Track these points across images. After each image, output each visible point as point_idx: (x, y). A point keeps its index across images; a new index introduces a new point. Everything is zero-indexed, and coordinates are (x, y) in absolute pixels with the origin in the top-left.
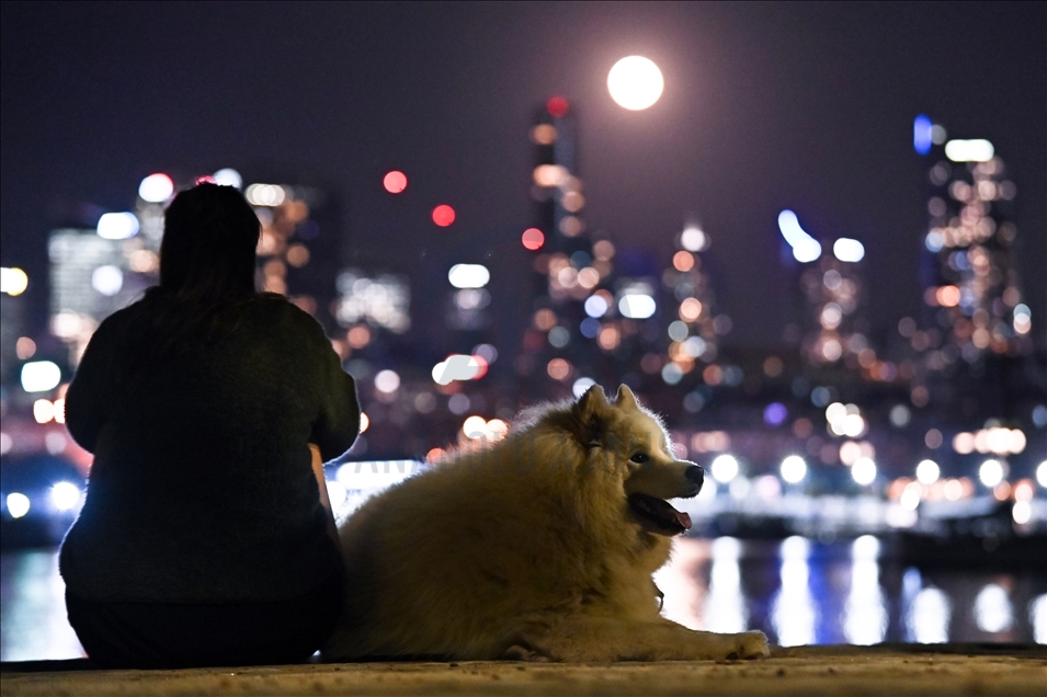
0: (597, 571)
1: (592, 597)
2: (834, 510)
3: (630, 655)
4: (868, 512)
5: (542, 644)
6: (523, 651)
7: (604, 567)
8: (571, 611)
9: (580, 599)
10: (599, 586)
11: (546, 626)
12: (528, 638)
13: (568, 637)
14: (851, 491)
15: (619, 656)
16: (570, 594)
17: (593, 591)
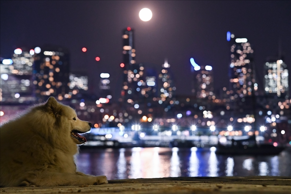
0: (53, 157)
1: (51, 166)
2: (205, 139)
3: (62, 184)
4: (214, 140)
5: (33, 181)
6: (27, 183)
7: (55, 156)
8: (44, 170)
9: (47, 166)
10: (53, 162)
11: (35, 175)
12: (29, 179)
13: (42, 178)
14: (210, 134)
15: (59, 184)
16: (44, 165)
17: (52, 164)
